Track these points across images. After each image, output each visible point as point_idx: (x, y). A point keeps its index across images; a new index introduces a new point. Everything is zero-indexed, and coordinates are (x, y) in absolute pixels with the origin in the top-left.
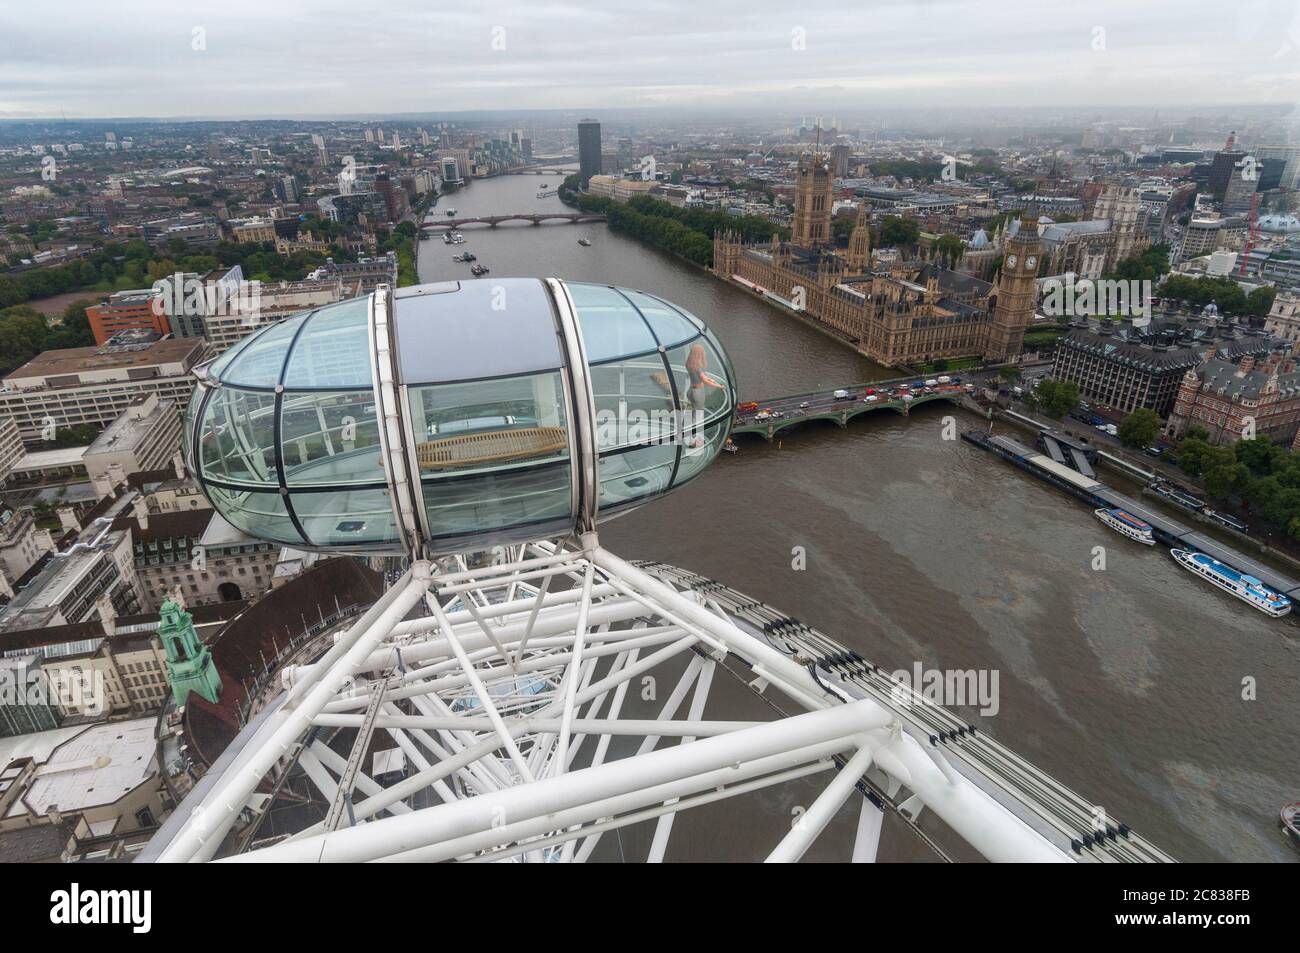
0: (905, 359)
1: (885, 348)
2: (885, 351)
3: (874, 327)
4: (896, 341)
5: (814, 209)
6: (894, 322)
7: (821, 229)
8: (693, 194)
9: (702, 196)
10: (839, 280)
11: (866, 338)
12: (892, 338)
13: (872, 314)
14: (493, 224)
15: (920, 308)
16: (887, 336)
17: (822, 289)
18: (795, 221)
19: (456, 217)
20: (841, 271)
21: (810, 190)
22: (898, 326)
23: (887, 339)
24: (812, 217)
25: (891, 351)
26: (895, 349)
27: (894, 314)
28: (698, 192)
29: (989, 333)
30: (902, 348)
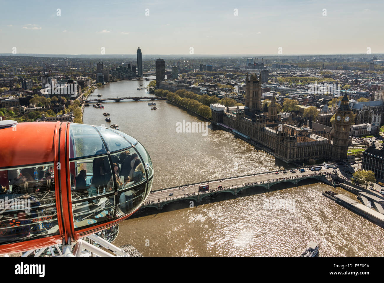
0: (295, 160)
1: (286, 155)
2: (286, 157)
3: (280, 146)
4: (290, 152)
5: (253, 96)
6: (289, 144)
7: (257, 104)
8: (203, 89)
9: (207, 90)
10: (265, 125)
11: (277, 151)
12: (289, 151)
13: (279, 140)
14: (118, 101)
15: (300, 138)
16: (286, 149)
17: (258, 129)
18: (246, 101)
19: (102, 98)
20: (265, 122)
21: (251, 88)
22: (291, 146)
23: (286, 151)
24: (253, 99)
25: (288, 156)
26: (290, 156)
27: (289, 140)
28: (205, 89)
29: (332, 149)
30: (294, 155)
